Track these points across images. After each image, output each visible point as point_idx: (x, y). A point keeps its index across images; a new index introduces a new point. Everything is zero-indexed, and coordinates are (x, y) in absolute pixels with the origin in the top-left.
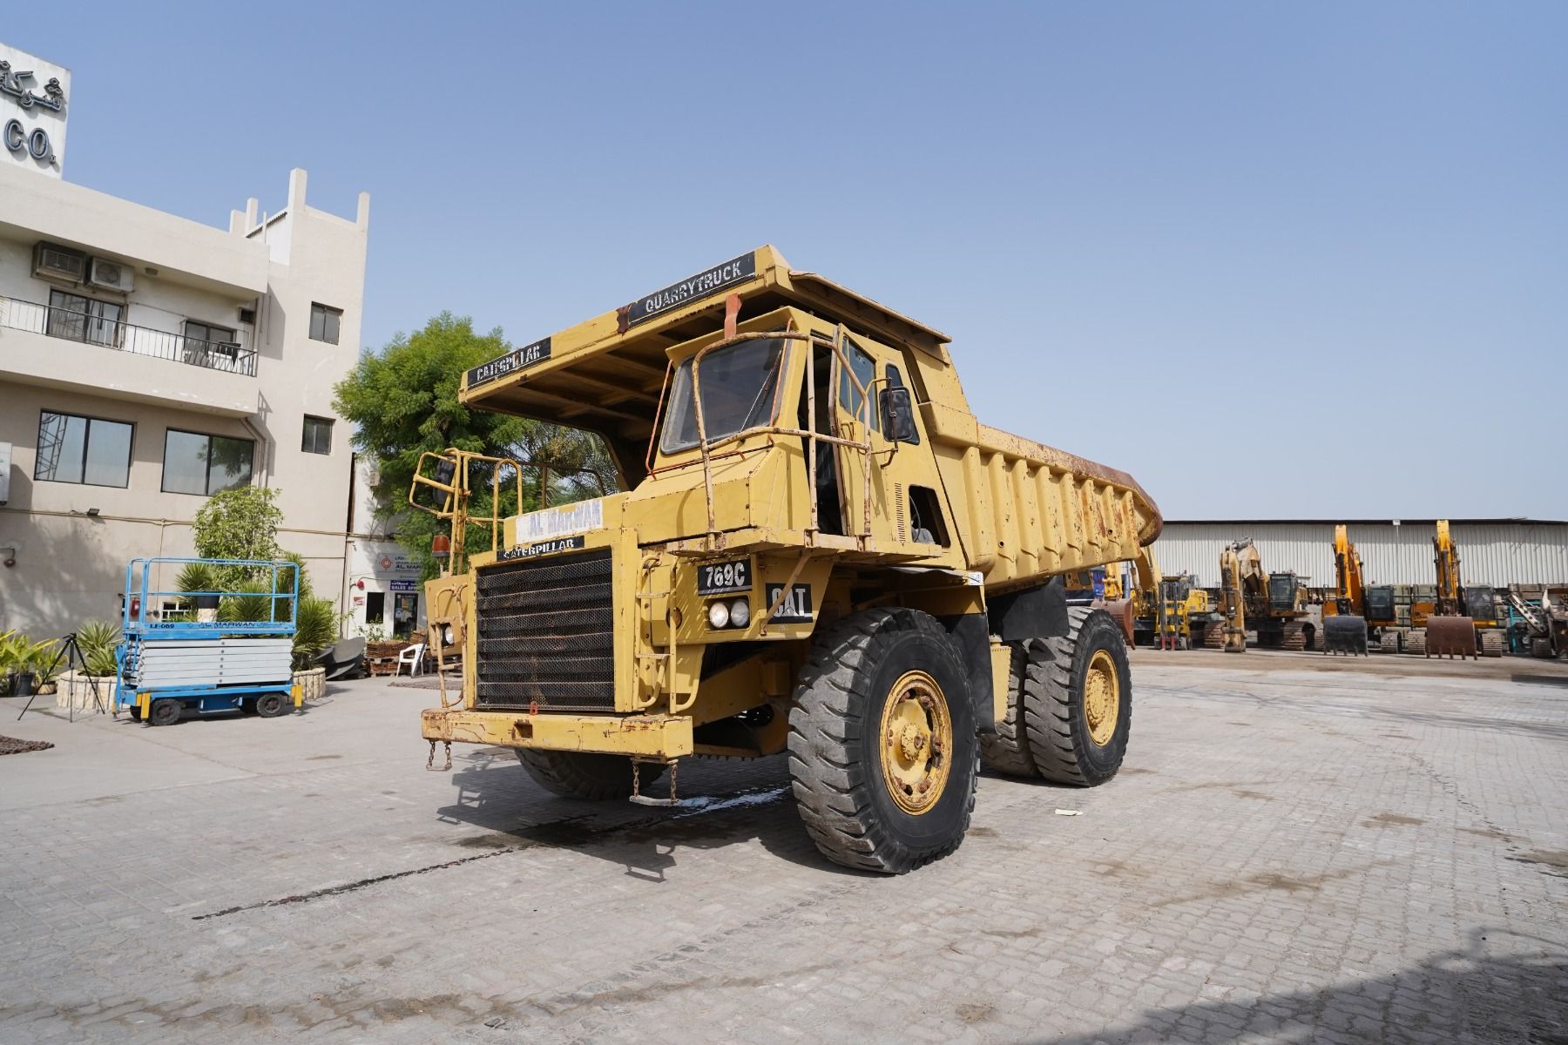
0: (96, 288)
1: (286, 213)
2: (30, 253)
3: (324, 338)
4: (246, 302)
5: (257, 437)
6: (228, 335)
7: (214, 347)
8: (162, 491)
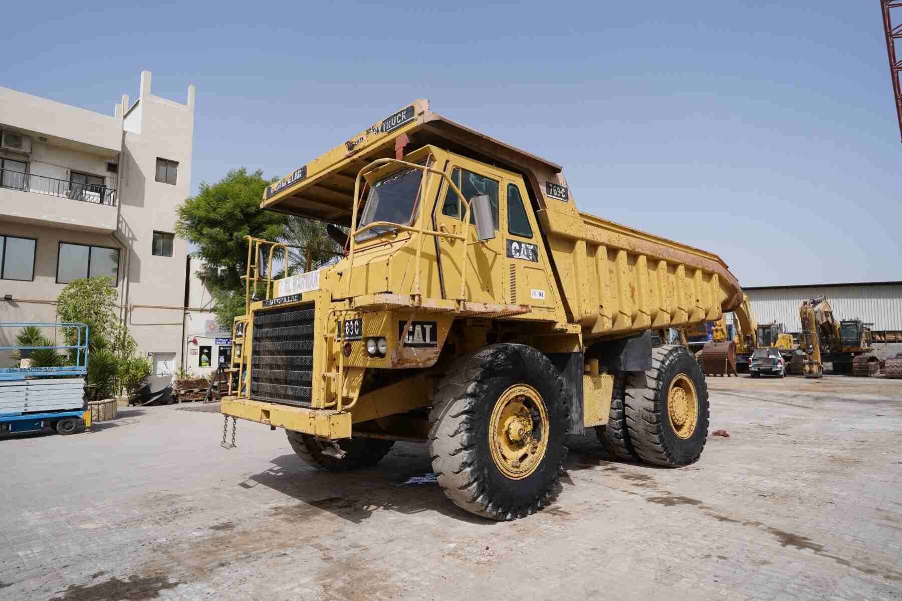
0: (7, 152)
1: (139, 101)
3: (167, 182)
4: (111, 158)
5: (121, 246)
6: (100, 179)
7: (88, 187)
8: (57, 283)
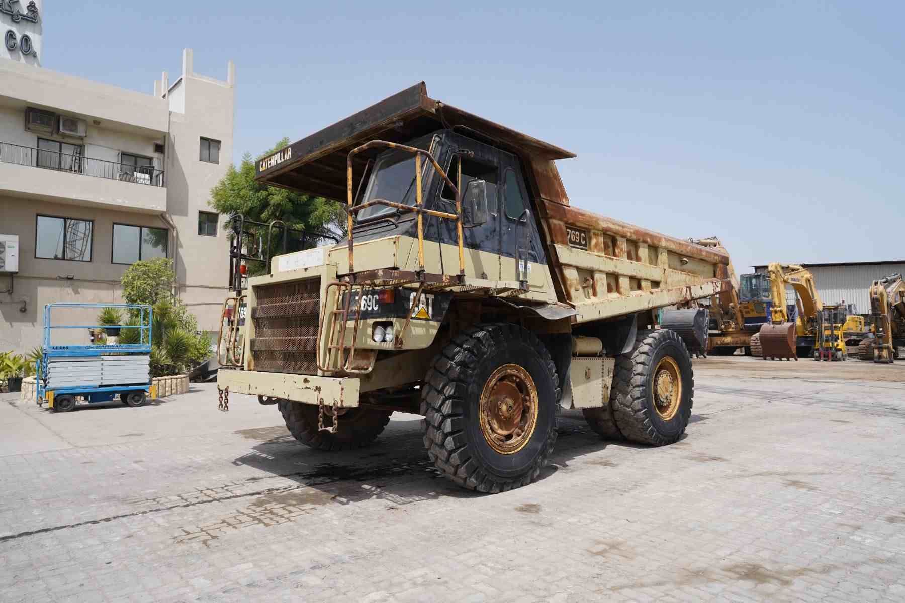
0: (64, 136)
1: (181, 79)
2: (23, 114)
3: (209, 161)
4: (158, 139)
5: (169, 227)
6: (149, 160)
7: (138, 169)
8: (112, 263)
